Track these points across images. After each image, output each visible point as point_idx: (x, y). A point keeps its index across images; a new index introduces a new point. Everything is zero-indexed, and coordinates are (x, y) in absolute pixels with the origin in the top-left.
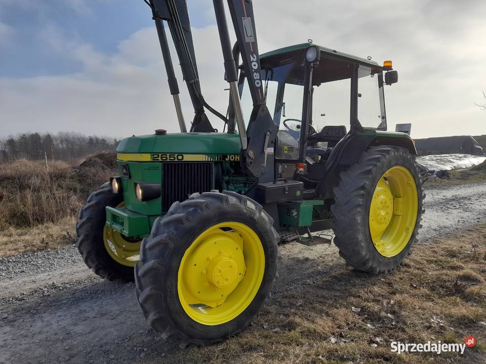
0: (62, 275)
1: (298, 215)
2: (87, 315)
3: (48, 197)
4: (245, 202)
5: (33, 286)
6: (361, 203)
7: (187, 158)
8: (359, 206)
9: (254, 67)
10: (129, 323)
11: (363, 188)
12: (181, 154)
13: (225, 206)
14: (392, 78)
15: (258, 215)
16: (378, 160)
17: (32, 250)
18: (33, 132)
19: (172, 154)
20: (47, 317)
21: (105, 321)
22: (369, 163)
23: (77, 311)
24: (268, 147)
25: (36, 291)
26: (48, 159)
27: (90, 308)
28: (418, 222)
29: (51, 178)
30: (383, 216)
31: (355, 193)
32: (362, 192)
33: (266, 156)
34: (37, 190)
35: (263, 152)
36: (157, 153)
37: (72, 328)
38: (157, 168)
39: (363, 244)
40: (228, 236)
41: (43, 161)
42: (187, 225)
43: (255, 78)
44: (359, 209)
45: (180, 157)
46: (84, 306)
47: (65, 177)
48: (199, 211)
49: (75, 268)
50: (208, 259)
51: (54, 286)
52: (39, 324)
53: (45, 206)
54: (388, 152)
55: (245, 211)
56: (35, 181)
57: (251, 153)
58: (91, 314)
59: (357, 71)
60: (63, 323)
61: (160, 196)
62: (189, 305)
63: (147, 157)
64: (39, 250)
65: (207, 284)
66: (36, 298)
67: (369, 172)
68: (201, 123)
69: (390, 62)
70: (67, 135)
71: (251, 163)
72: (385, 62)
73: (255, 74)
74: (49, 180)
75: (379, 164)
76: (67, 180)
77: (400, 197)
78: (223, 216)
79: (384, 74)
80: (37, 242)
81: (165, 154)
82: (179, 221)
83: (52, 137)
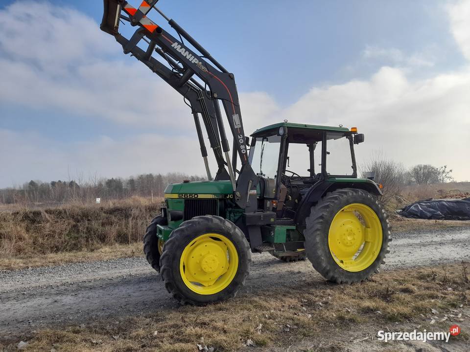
0: (137, 270)
1: (274, 235)
2: (142, 289)
3: (142, 223)
4: (224, 222)
5: (119, 275)
6: (319, 228)
7: (200, 196)
8: (318, 230)
9: (241, 142)
10: (162, 294)
11: (322, 217)
12: (197, 194)
13: (210, 223)
14: (359, 139)
15: (233, 231)
16: (336, 198)
17: (125, 257)
18: (148, 173)
19: (191, 194)
20: (121, 288)
21: (150, 292)
22: (329, 200)
23: (138, 287)
24: (251, 189)
25: (119, 277)
26: (153, 196)
27: (145, 286)
28: (384, 247)
29: (146, 210)
30: (350, 241)
31: (317, 221)
32: (321, 220)
33: (248, 196)
34: (134, 218)
35: (247, 193)
36: (182, 194)
37: (133, 294)
38: (181, 202)
39: (323, 258)
40: (217, 244)
41: (150, 198)
42: (186, 233)
43: (242, 148)
44: (318, 232)
45: (196, 196)
46: (141, 285)
47: (155, 209)
48: (194, 226)
49: (146, 268)
50: (201, 255)
51: (130, 275)
52: (117, 290)
53: (139, 229)
54: (346, 193)
55: (223, 228)
56: (135, 212)
57: (238, 194)
58: (144, 289)
59: (325, 137)
60: (128, 291)
61: (182, 219)
62: (190, 282)
63: (176, 196)
64: (129, 257)
65: (200, 270)
66: (119, 279)
67: (328, 207)
68: (222, 174)
69: (355, 128)
70: (174, 175)
71: (238, 200)
72: (352, 128)
73: (241, 146)
74: (144, 210)
75: (336, 201)
76: (157, 211)
77: (369, 228)
78: (209, 230)
79: (353, 136)
80: (129, 253)
81: (187, 194)
82: (182, 230)
83: (162, 177)
